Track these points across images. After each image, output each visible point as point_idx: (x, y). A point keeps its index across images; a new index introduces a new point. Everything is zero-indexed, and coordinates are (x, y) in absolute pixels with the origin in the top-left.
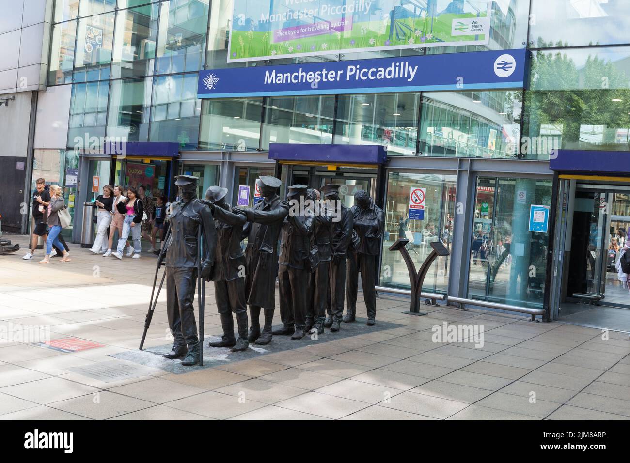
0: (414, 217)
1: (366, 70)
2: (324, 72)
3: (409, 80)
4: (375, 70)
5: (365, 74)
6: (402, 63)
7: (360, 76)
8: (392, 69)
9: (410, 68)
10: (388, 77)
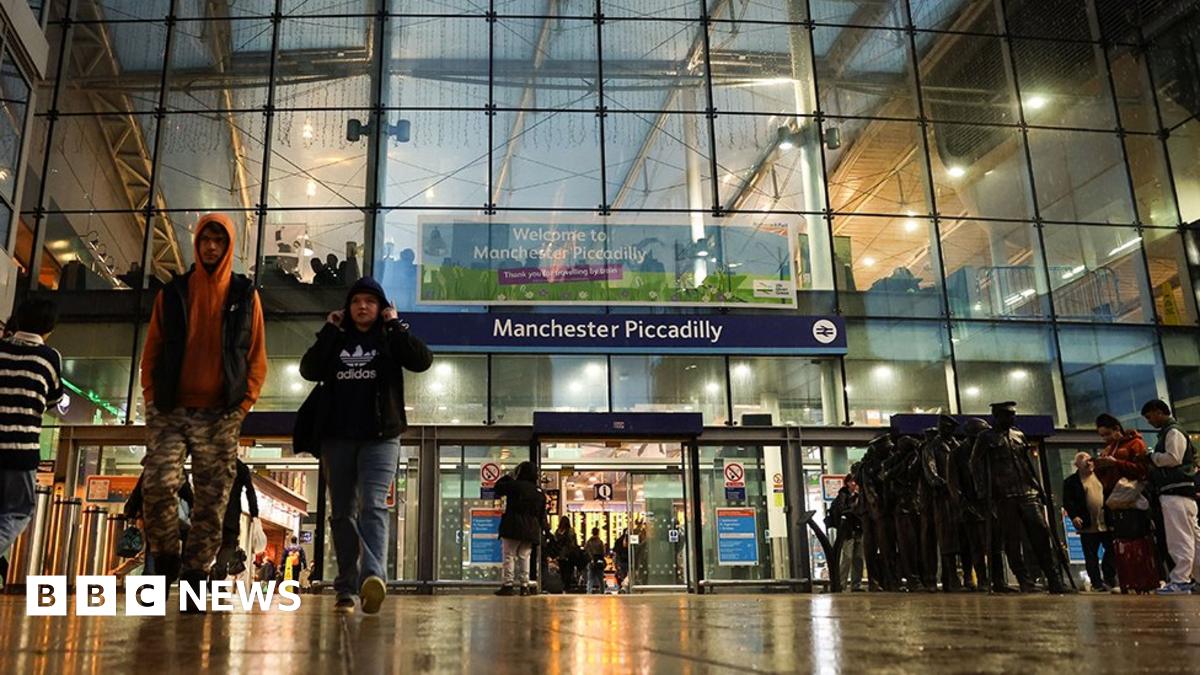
1: (653, 327)
2: (591, 326)
3: (713, 341)
4: (665, 327)
5: (651, 331)
6: (701, 322)
7: (645, 332)
8: (689, 327)
9: (713, 328)
10: (685, 336)
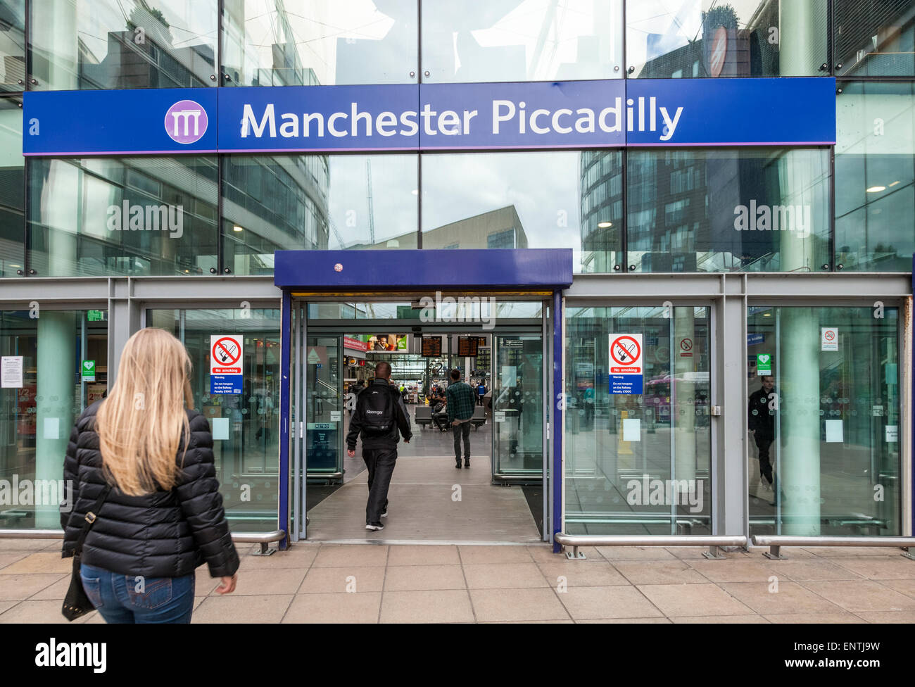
0: (622, 390)
